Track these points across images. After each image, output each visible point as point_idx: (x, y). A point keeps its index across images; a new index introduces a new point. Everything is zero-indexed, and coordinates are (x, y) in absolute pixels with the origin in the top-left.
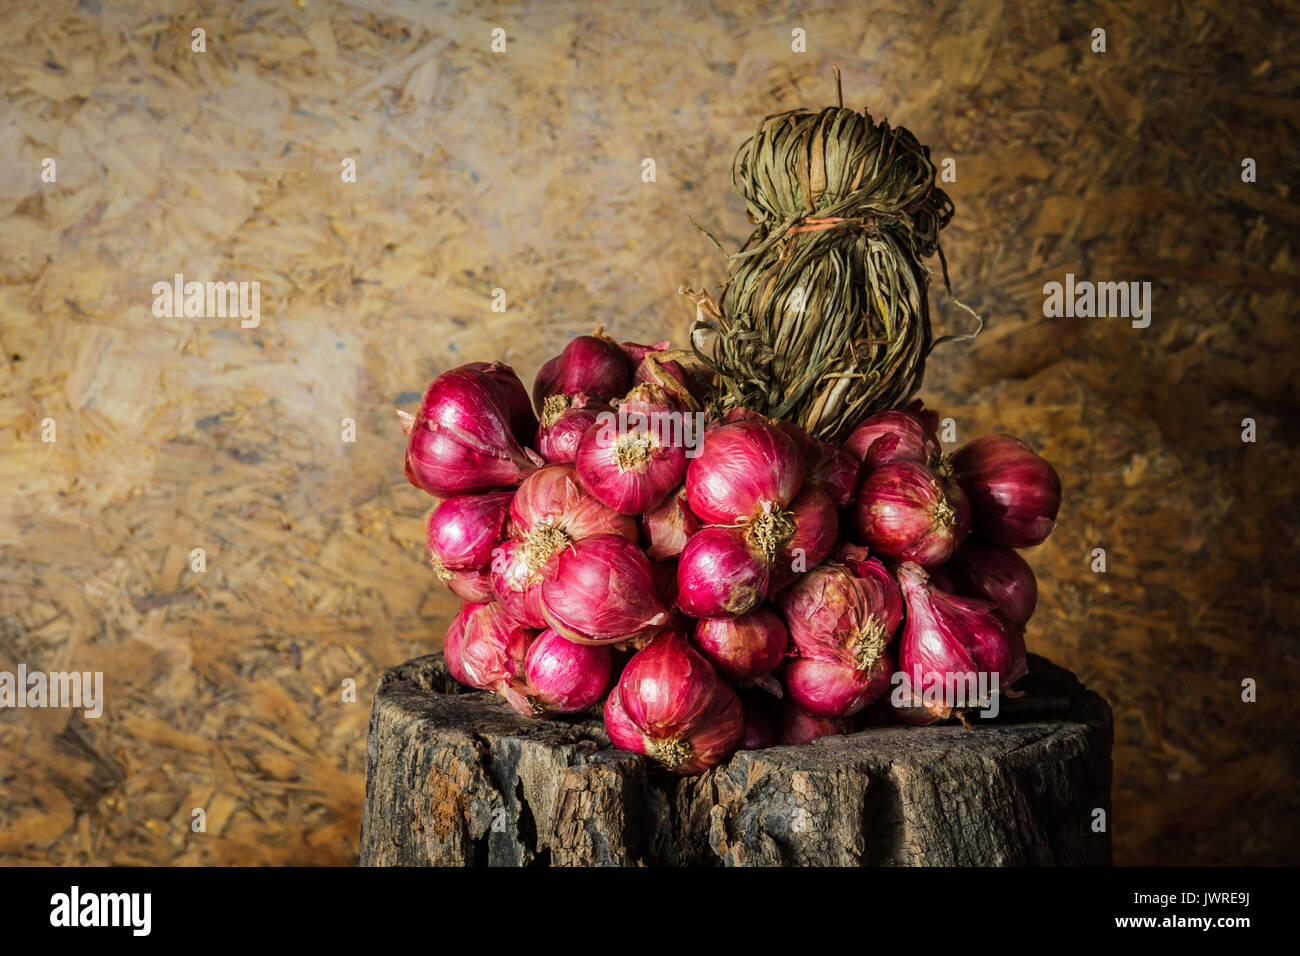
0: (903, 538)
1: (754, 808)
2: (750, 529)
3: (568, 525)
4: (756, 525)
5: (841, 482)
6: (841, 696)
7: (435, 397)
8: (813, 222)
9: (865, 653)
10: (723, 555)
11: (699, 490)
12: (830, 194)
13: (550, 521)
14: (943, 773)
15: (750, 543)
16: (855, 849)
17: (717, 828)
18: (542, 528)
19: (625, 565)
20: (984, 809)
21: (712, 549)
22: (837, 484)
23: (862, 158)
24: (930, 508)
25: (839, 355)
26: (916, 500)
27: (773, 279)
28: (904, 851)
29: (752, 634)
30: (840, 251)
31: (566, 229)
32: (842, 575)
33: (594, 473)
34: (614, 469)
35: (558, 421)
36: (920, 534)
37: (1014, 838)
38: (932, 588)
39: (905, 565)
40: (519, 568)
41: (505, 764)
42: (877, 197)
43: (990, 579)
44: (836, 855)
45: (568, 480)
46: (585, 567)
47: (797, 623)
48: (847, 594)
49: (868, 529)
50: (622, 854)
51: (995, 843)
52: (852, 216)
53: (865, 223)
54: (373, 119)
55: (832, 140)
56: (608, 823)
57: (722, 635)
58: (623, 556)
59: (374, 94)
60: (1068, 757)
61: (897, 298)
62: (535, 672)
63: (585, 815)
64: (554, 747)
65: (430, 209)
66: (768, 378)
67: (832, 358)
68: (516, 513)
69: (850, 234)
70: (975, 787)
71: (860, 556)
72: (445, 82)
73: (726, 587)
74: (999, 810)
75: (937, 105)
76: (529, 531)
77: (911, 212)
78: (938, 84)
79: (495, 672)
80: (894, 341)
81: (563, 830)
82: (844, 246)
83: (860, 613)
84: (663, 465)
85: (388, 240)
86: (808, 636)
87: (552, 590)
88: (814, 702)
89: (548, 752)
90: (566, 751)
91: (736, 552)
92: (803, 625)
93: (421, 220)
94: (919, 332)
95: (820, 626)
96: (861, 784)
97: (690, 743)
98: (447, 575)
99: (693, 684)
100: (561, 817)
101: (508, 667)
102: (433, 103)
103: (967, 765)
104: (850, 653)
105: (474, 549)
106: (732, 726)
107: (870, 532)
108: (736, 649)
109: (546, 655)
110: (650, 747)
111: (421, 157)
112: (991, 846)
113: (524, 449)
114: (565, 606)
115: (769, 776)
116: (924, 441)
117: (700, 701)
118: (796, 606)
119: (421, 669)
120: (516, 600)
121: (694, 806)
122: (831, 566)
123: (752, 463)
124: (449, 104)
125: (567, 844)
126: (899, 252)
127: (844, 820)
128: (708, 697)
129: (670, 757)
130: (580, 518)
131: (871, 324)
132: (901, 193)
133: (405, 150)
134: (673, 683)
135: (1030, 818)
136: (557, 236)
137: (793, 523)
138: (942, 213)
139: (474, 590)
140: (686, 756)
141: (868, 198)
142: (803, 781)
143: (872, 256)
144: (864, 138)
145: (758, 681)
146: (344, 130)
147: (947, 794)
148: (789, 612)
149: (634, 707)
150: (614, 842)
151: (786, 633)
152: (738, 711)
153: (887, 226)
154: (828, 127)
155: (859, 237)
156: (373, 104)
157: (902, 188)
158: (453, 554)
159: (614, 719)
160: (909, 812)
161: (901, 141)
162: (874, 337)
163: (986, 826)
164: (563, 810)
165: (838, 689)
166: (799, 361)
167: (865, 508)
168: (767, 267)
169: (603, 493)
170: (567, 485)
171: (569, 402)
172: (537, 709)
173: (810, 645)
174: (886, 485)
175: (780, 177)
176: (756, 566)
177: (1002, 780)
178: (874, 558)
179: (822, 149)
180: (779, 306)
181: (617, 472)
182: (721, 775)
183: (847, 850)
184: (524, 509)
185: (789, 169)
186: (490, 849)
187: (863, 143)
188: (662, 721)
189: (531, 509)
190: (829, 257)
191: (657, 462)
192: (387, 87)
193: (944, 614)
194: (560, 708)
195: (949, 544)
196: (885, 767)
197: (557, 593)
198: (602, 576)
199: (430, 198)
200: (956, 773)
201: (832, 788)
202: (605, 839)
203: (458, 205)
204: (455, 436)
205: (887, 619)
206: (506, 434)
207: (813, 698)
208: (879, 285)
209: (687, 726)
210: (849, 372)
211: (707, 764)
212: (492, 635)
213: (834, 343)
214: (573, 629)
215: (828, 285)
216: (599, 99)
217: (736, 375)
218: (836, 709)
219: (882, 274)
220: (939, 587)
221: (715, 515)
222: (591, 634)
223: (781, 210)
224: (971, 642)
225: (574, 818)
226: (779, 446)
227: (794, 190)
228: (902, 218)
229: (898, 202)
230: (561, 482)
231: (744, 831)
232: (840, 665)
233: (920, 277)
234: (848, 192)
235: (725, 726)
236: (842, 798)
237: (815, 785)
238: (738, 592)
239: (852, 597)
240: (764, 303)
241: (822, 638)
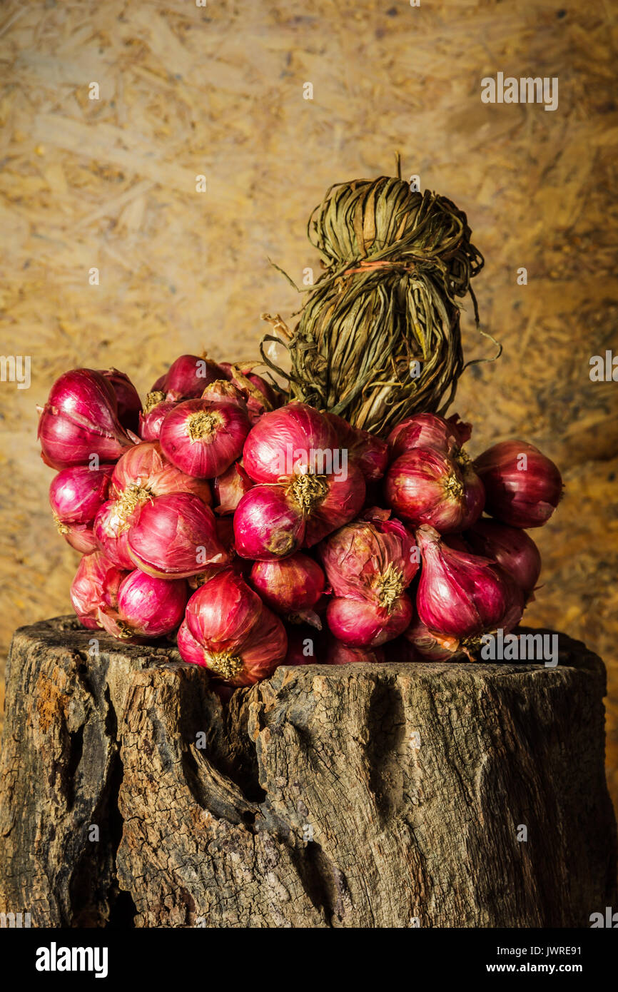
0: (420, 504)
1: (284, 706)
2: (290, 487)
3: (152, 486)
4: (295, 484)
5: (372, 459)
6: (367, 628)
7: (59, 390)
8: (367, 265)
9: (385, 593)
10: (267, 506)
11: (251, 456)
12: (379, 241)
13: (139, 483)
14: (439, 685)
15: (289, 498)
16: (360, 738)
17: (253, 719)
18: (133, 489)
19: (192, 514)
20: (473, 716)
21: (258, 501)
22: (368, 461)
23: (404, 214)
24: (442, 481)
25: (383, 367)
26: (431, 474)
27: (332, 307)
28: (404, 746)
29: (294, 574)
30: (385, 287)
31: (243, 332)
32: (367, 530)
33: (172, 444)
34: (186, 440)
35: (153, 410)
36: (433, 501)
37: (499, 743)
38: (442, 545)
39: (422, 527)
40: (114, 520)
41: (97, 673)
42: (417, 245)
43: (501, 550)
44: (344, 742)
45: (155, 452)
46: (159, 514)
47: (332, 568)
48: (371, 545)
49: (393, 497)
50: (177, 738)
51: (481, 744)
52: (397, 260)
53: (408, 266)
54: (95, 243)
55: (381, 200)
56: (166, 712)
57: (271, 575)
58: (190, 507)
59: (95, 223)
60: (551, 687)
61: (431, 326)
62: (124, 601)
63: (148, 706)
64: (133, 658)
65: (137, 313)
66: (324, 384)
67: (377, 369)
68: (115, 478)
69: (394, 274)
70: (465, 698)
71: (384, 517)
72: (151, 215)
73: (268, 531)
74: (486, 718)
75: (540, 242)
76: (123, 491)
77: (444, 258)
78: (539, 225)
79: (93, 602)
80: (429, 360)
81: (131, 718)
82: (390, 283)
83: (381, 561)
84: (226, 438)
85: (104, 337)
86: (340, 578)
87: (135, 534)
88: (345, 632)
89: (128, 661)
90: (142, 661)
91: (277, 505)
92: (337, 570)
93: (131, 322)
94: (450, 355)
95: (349, 570)
96: (369, 687)
97: (240, 658)
98: (64, 530)
99: (242, 608)
100: (130, 708)
101: (104, 598)
102: (141, 230)
103: (460, 681)
104: (374, 593)
105: (82, 506)
106: (277, 646)
107: (394, 500)
108: (280, 585)
109: (132, 588)
110: (210, 661)
111: (131, 273)
112: (477, 747)
113: (126, 431)
114: (144, 545)
115: (296, 681)
116: (448, 435)
117: (247, 622)
118: (331, 554)
119: (62, 622)
120: (111, 545)
121: (243, 709)
122: (360, 523)
123: (292, 435)
124: (154, 232)
125: (134, 729)
126: (434, 291)
127: (352, 714)
128: (253, 621)
129: (224, 668)
130: (163, 481)
131: (410, 346)
132: (436, 243)
133: (118, 267)
134: (225, 607)
135: (514, 728)
136: (236, 338)
137: (327, 486)
138: (474, 264)
139: (85, 542)
140: (238, 669)
141: (410, 244)
142: (320, 682)
143: (412, 292)
144: (407, 198)
145: (303, 616)
146: (71, 250)
147: (441, 702)
148: (326, 560)
149: (195, 627)
150: (170, 728)
151: (323, 576)
152: (282, 636)
153: (425, 269)
154: (380, 190)
155: (402, 277)
156: (94, 230)
157: (437, 238)
158: (66, 510)
159: (183, 639)
160: (409, 714)
161: (437, 203)
162: (412, 355)
163: (474, 730)
164: (132, 703)
165: (364, 622)
166: (351, 372)
167: (392, 480)
168: (329, 299)
169: (178, 459)
170: (154, 455)
171: (164, 397)
172: (127, 634)
173: (343, 585)
174: (408, 463)
175: (341, 229)
176: (293, 516)
177: (489, 695)
178: (396, 519)
179: (373, 207)
180: (336, 327)
181: (189, 442)
182: (264, 686)
183: (354, 738)
184: (120, 474)
185: (349, 222)
186: (84, 741)
187: (406, 202)
188: (215, 637)
189: (125, 474)
190: (377, 291)
191: (220, 436)
192: (105, 218)
193: (450, 565)
194: (143, 631)
195: (458, 511)
196: (391, 678)
197: (139, 536)
198: (172, 521)
199: (138, 305)
200: (450, 686)
201: (344, 689)
202: (164, 725)
203: (159, 311)
204: (72, 419)
205: (404, 568)
206: (113, 420)
207: (345, 630)
208: (417, 314)
209: (236, 643)
210: (392, 382)
211: (255, 677)
212: (94, 574)
213: (378, 358)
214: (150, 564)
215: (375, 312)
216: (272, 230)
217: (299, 380)
218: (363, 639)
219: (420, 307)
220: (449, 545)
221: (262, 475)
222: (164, 568)
223: (343, 255)
224: (471, 589)
225: (140, 708)
226: (315, 422)
227: (352, 239)
228: (437, 263)
229: (433, 250)
230: (149, 454)
231: (274, 723)
232: (366, 603)
233: (452, 311)
234: (393, 241)
235: (271, 646)
236: (351, 697)
237: (330, 686)
238: (277, 536)
239: (375, 547)
240: (324, 327)
241: (352, 580)
